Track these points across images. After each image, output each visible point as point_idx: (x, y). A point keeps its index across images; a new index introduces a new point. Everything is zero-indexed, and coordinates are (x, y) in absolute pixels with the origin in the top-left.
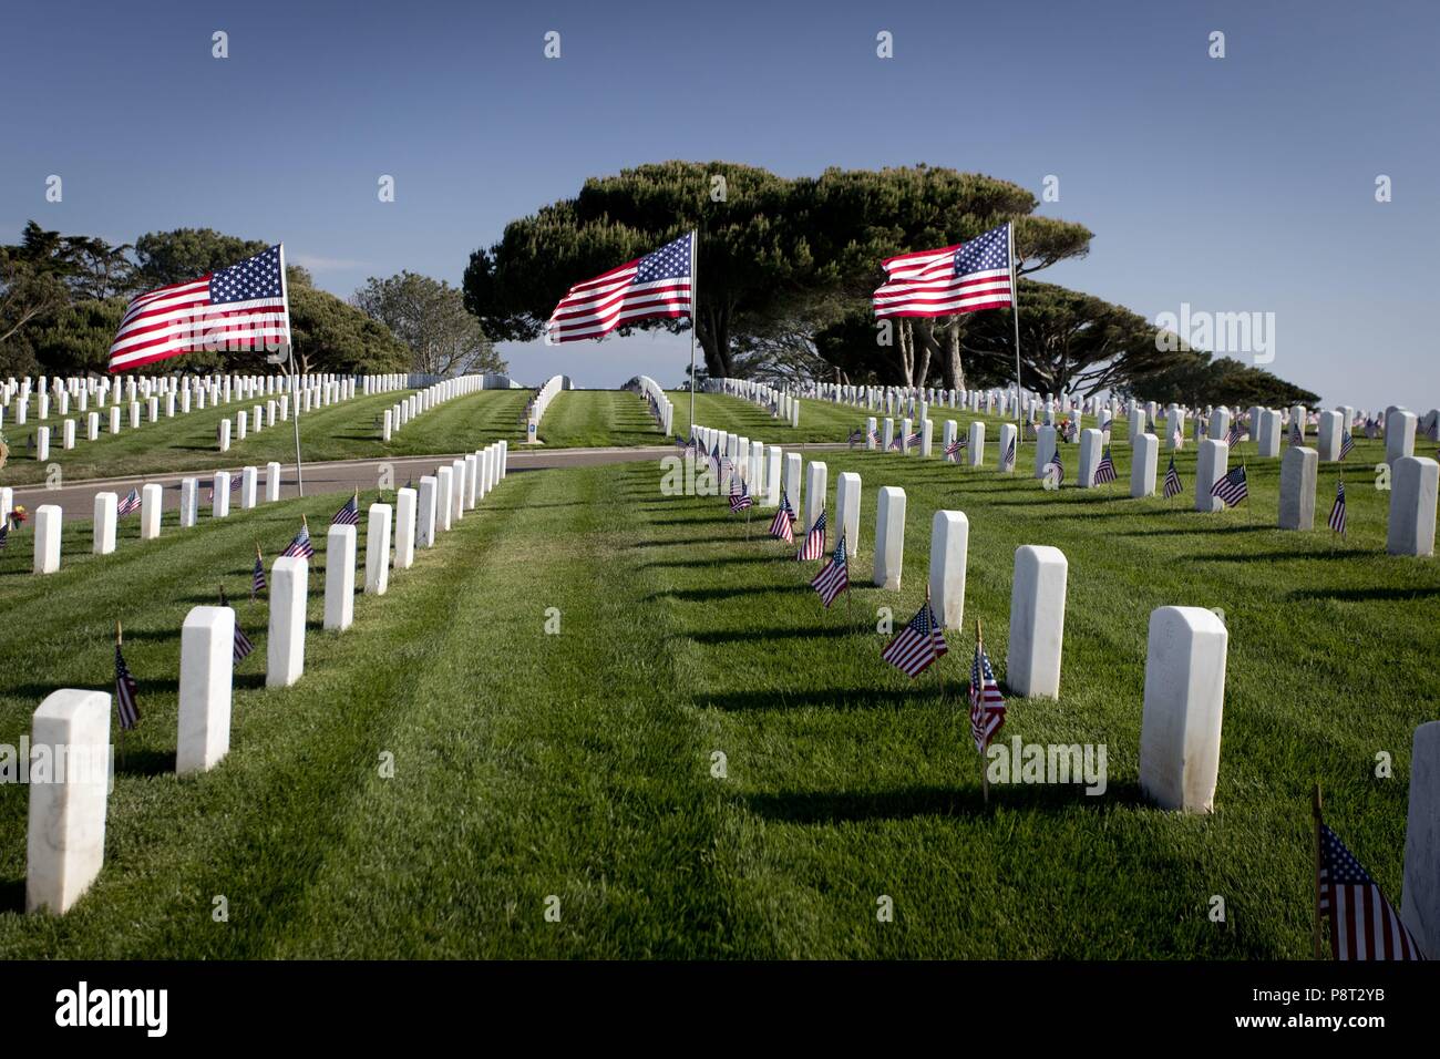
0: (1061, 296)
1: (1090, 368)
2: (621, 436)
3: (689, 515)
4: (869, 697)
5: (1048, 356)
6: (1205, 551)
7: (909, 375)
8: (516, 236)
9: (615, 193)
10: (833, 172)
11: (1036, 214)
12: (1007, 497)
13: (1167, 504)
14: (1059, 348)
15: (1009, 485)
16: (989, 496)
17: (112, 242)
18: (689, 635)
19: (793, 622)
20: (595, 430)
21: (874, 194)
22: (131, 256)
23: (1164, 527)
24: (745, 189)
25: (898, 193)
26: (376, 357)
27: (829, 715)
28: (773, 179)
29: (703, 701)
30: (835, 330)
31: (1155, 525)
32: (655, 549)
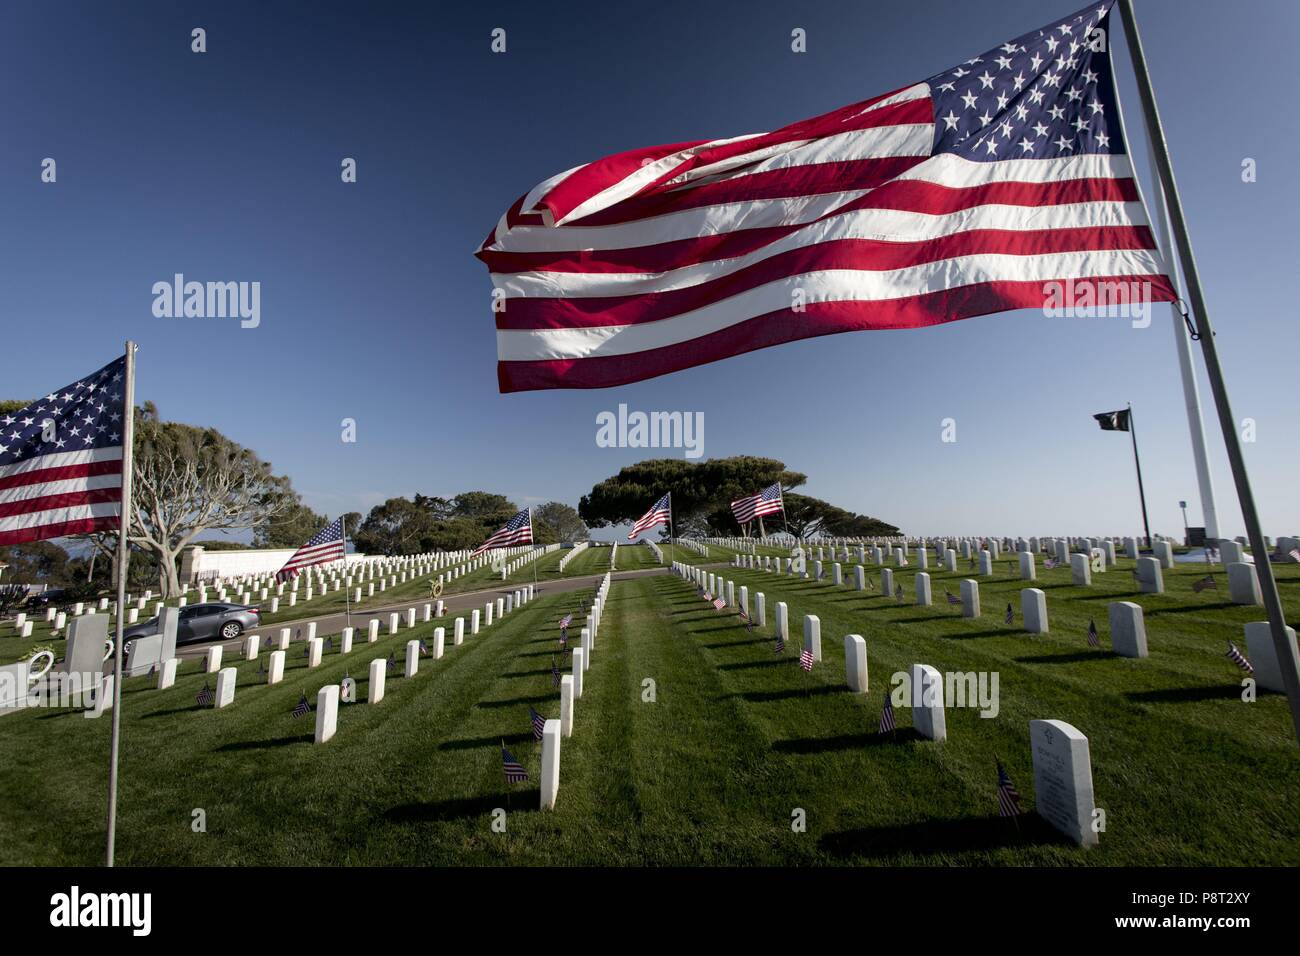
0: (797, 497)
1: (811, 524)
2: (644, 565)
3: (685, 600)
4: (767, 664)
5: (795, 519)
6: (861, 607)
7: (744, 531)
8: (597, 490)
9: (633, 473)
10: (710, 460)
11: (786, 470)
12: (792, 587)
13: (846, 588)
14: (798, 517)
15: (792, 582)
16: (786, 587)
17: (446, 497)
18: (705, 646)
19: (735, 640)
20: (635, 563)
21: (727, 468)
22: (453, 503)
23: (847, 597)
24: (679, 468)
25: (735, 467)
26: (543, 535)
27: (756, 670)
28: (689, 464)
29: (718, 668)
30: (714, 515)
31: (844, 597)
32: (680, 615)
